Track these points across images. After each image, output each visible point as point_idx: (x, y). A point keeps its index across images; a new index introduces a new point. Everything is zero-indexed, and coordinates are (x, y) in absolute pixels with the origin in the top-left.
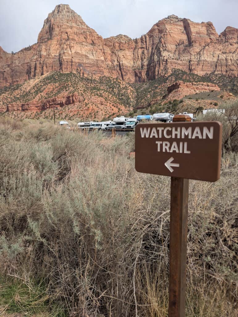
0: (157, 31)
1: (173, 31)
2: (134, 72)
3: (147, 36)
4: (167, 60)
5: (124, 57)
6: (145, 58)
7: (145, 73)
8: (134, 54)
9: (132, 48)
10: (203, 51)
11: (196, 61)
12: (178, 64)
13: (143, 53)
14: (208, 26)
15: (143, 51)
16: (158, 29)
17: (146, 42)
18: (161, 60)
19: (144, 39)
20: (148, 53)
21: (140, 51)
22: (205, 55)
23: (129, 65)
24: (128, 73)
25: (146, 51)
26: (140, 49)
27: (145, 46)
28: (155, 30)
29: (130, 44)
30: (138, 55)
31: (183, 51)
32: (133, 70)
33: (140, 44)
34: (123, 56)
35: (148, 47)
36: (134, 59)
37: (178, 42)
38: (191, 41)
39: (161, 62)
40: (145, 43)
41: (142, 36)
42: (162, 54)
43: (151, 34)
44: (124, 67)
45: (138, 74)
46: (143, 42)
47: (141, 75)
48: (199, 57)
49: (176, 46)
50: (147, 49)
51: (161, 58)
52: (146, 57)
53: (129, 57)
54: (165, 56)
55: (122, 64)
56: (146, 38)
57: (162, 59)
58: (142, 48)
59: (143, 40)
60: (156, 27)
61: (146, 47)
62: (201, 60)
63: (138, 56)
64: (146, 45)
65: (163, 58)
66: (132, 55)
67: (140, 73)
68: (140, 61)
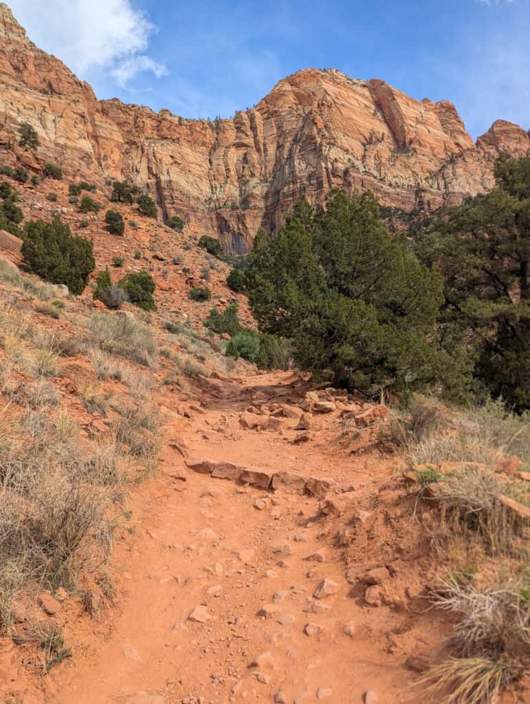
0: (291, 98)
1: (346, 104)
2: (214, 216)
3: (257, 114)
4: (346, 172)
5: (176, 162)
6: (253, 175)
7: (260, 220)
8: (211, 162)
9: (204, 144)
10: (453, 168)
11: (439, 195)
12: (385, 193)
13: (245, 160)
14: (444, 110)
15: (245, 154)
16: (296, 94)
17: (253, 128)
18: (325, 174)
19: (247, 122)
20: (264, 163)
21: (234, 156)
22: (462, 180)
23: (196, 193)
24: (192, 218)
25: (255, 156)
26: (233, 149)
27: (250, 141)
28: (283, 95)
29: (198, 129)
30: (226, 165)
31: (389, 160)
32: (210, 210)
33: (231, 136)
34: (172, 157)
35: (264, 145)
36: (212, 178)
37: (367, 135)
38: (407, 141)
39: (325, 179)
40: (250, 133)
41: (238, 114)
42: (325, 153)
43: (272, 108)
44: (176, 194)
45: (233, 224)
46: (243, 128)
47: (244, 224)
48: (442, 183)
49: (364, 145)
50: (258, 150)
51: (323, 165)
52: (257, 174)
53: (196, 169)
54: (338, 159)
55: (170, 181)
56: (252, 119)
57: (327, 169)
58: (239, 146)
59: (244, 124)
60: (287, 87)
61: (256, 142)
62: (454, 193)
63: (228, 170)
64: (255, 137)
65: (330, 166)
66: (206, 165)
67: (241, 219)
68: (236, 184)
